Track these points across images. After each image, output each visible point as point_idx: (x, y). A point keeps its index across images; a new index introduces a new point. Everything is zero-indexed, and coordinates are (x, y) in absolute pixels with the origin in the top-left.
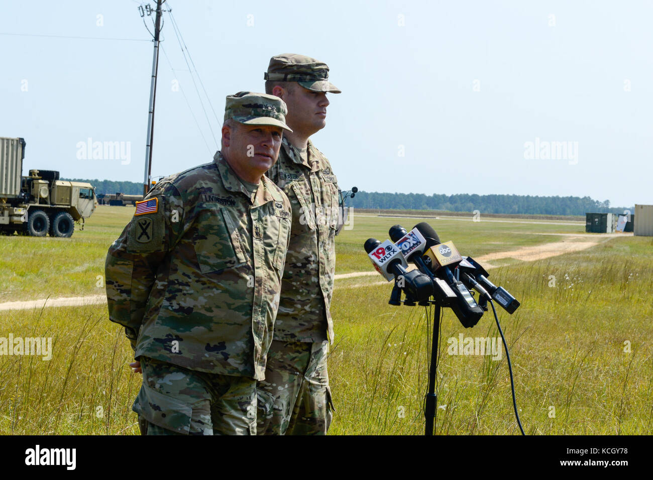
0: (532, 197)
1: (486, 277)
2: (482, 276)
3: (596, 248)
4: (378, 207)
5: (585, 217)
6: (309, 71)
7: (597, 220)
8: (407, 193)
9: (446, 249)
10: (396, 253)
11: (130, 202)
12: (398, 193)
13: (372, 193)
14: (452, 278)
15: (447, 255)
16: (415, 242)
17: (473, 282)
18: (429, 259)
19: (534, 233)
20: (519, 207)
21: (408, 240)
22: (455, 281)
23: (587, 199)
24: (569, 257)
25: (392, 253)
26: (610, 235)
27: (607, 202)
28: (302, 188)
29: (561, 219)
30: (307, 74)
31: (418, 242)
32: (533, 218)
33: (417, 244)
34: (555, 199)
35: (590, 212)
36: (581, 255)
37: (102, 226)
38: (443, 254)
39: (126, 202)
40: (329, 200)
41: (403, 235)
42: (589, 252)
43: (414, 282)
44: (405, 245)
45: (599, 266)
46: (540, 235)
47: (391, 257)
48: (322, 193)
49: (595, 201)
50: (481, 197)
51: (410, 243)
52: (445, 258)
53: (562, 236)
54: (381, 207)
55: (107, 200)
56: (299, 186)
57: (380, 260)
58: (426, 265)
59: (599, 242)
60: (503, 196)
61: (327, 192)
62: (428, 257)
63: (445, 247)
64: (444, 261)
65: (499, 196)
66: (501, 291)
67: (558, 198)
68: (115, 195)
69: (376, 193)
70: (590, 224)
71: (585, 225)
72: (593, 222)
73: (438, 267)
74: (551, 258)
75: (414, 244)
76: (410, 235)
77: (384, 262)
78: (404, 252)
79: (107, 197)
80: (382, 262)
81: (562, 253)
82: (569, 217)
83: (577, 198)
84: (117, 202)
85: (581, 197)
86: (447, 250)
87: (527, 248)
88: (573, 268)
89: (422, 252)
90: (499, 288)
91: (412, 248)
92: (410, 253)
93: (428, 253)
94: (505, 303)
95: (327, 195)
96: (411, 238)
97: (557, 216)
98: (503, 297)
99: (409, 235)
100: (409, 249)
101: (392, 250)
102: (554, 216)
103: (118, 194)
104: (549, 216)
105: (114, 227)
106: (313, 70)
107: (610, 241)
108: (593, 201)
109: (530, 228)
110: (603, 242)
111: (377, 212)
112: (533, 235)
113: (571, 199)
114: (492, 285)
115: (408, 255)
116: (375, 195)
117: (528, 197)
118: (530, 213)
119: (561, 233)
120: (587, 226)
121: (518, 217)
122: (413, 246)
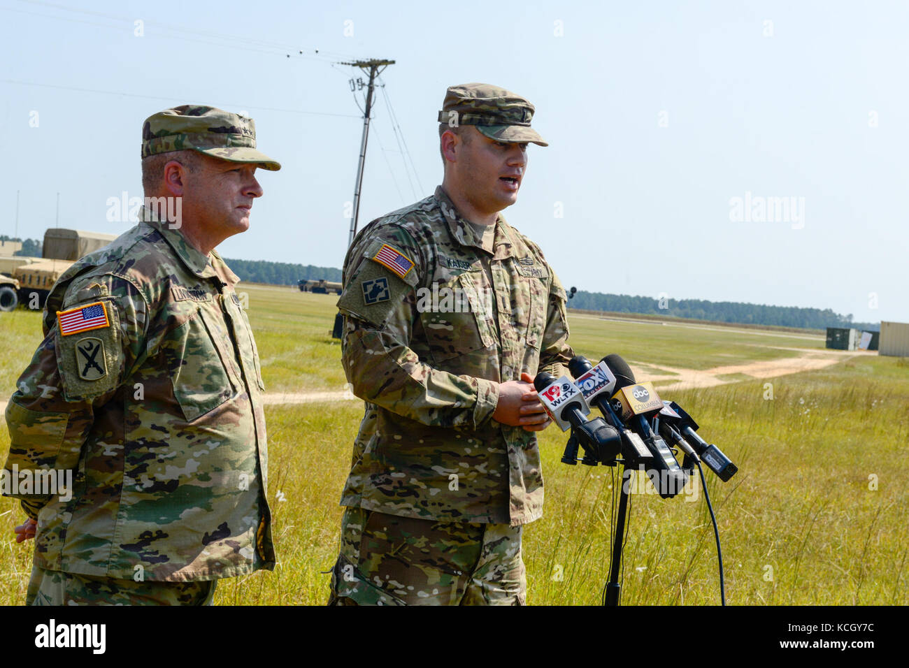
0: (769, 307)
1: (695, 430)
2: (690, 428)
3: (837, 368)
4: (602, 309)
5: (825, 331)
6: (495, 110)
7: (838, 335)
8: (633, 295)
9: (642, 391)
10: (574, 394)
11: (334, 290)
12: (624, 294)
13: (595, 294)
14: (649, 430)
15: (643, 399)
16: (601, 380)
17: (677, 437)
18: (619, 404)
19: (769, 347)
20: (754, 317)
21: (592, 377)
22: (653, 435)
23: (828, 312)
24: (807, 376)
25: (569, 394)
26: (852, 352)
27: (850, 316)
28: (476, 283)
29: (799, 332)
30: (490, 114)
31: (605, 380)
32: (768, 329)
33: (603, 382)
34: (793, 310)
35: (831, 327)
36: (819, 374)
37: (300, 315)
38: (638, 399)
39: (330, 290)
40: (527, 304)
41: (586, 369)
42: (828, 371)
43: (595, 436)
44: (588, 383)
45: (838, 387)
46: (776, 349)
47: (567, 399)
48: (513, 292)
49: (837, 314)
50: (714, 304)
51: (594, 381)
52: (641, 403)
53: (798, 352)
54: (605, 309)
55: (309, 286)
56: (472, 280)
57: (553, 402)
58: (614, 411)
59: (839, 360)
60: (737, 304)
61: (523, 291)
62: (618, 401)
63: (641, 389)
64: (638, 408)
65: (733, 303)
66: (713, 451)
67: (797, 309)
68: (318, 282)
69: (600, 294)
70: (830, 339)
71: (825, 340)
72: (834, 338)
73: (631, 415)
74: (785, 376)
75: (600, 383)
76: (596, 371)
77: (558, 405)
78: (586, 393)
79: (309, 283)
80: (556, 405)
81: (798, 371)
82: (809, 330)
83: (818, 311)
84: (319, 289)
85: (822, 309)
86: (643, 393)
87: (760, 363)
88: (809, 389)
89: (611, 393)
90: (711, 446)
91: (597, 388)
92: (595, 394)
93: (618, 396)
94: (718, 467)
95: (523, 295)
96: (597, 374)
97: (795, 329)
98: (716, 458)
99: (594, 370)
100: (593, 389)
101: (570, 390)
102: (791, 328)
103: (322, 281)
104: (787, 328)
105: (313, 316)
106: (500, 109)
107: (851, 360)
108: (835, 315)
109: (764, 340)
110: (844, 360)
111: (599, 314)
112: (768, 349)
113: (811, 310)
114: (702, 441)
115: (591, 397)
116: (598, 297)
117: (764, 306)
118: (765, 324)
119: (798, 347)
120: (827, 342)
121: (754, 328)
122: (599, 385)
